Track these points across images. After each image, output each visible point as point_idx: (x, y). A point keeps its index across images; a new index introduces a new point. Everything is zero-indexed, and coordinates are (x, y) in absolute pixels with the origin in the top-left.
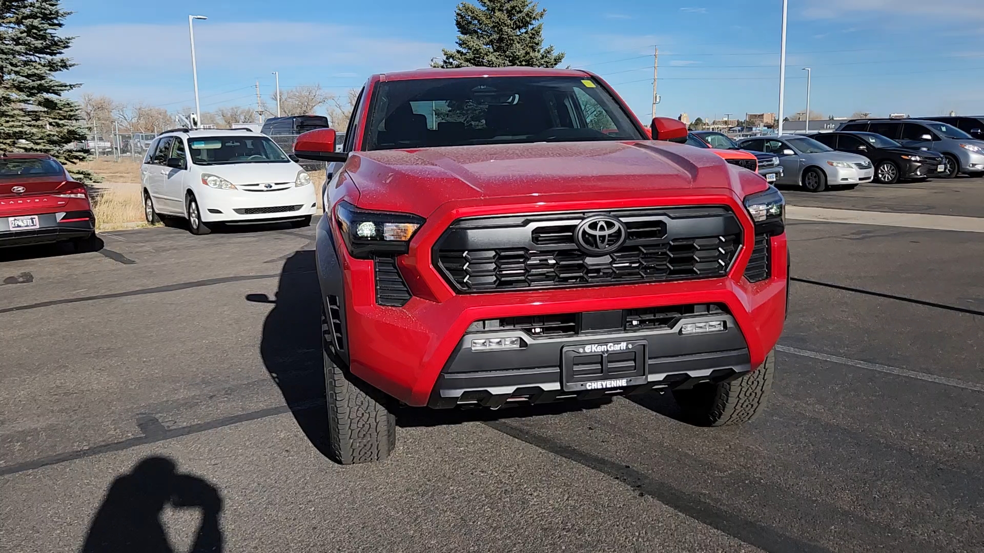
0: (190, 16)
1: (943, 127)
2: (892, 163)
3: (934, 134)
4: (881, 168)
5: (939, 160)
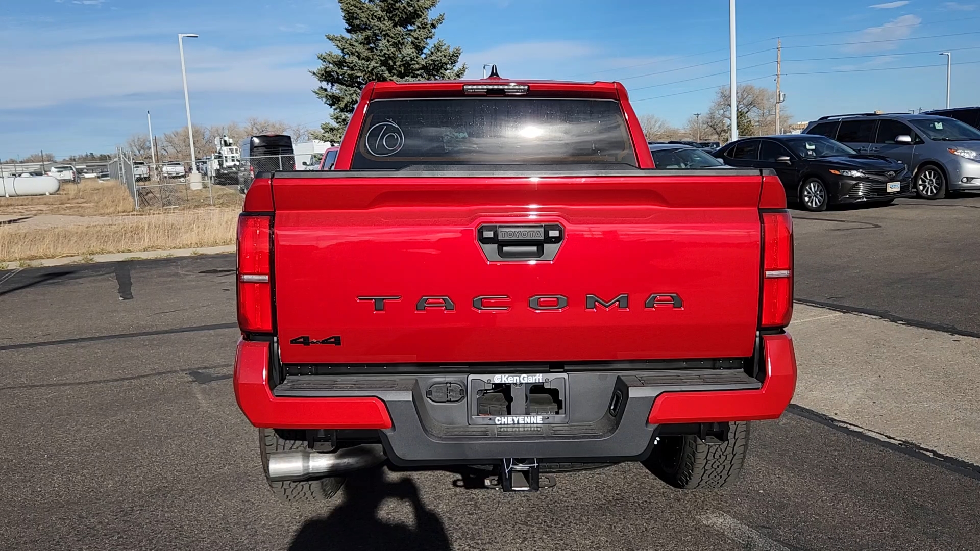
0: (179, 35)
1: (938, 123)
2: (819, 181)
3: (916, 134)
4: (807, 188)
5: (890, 175)
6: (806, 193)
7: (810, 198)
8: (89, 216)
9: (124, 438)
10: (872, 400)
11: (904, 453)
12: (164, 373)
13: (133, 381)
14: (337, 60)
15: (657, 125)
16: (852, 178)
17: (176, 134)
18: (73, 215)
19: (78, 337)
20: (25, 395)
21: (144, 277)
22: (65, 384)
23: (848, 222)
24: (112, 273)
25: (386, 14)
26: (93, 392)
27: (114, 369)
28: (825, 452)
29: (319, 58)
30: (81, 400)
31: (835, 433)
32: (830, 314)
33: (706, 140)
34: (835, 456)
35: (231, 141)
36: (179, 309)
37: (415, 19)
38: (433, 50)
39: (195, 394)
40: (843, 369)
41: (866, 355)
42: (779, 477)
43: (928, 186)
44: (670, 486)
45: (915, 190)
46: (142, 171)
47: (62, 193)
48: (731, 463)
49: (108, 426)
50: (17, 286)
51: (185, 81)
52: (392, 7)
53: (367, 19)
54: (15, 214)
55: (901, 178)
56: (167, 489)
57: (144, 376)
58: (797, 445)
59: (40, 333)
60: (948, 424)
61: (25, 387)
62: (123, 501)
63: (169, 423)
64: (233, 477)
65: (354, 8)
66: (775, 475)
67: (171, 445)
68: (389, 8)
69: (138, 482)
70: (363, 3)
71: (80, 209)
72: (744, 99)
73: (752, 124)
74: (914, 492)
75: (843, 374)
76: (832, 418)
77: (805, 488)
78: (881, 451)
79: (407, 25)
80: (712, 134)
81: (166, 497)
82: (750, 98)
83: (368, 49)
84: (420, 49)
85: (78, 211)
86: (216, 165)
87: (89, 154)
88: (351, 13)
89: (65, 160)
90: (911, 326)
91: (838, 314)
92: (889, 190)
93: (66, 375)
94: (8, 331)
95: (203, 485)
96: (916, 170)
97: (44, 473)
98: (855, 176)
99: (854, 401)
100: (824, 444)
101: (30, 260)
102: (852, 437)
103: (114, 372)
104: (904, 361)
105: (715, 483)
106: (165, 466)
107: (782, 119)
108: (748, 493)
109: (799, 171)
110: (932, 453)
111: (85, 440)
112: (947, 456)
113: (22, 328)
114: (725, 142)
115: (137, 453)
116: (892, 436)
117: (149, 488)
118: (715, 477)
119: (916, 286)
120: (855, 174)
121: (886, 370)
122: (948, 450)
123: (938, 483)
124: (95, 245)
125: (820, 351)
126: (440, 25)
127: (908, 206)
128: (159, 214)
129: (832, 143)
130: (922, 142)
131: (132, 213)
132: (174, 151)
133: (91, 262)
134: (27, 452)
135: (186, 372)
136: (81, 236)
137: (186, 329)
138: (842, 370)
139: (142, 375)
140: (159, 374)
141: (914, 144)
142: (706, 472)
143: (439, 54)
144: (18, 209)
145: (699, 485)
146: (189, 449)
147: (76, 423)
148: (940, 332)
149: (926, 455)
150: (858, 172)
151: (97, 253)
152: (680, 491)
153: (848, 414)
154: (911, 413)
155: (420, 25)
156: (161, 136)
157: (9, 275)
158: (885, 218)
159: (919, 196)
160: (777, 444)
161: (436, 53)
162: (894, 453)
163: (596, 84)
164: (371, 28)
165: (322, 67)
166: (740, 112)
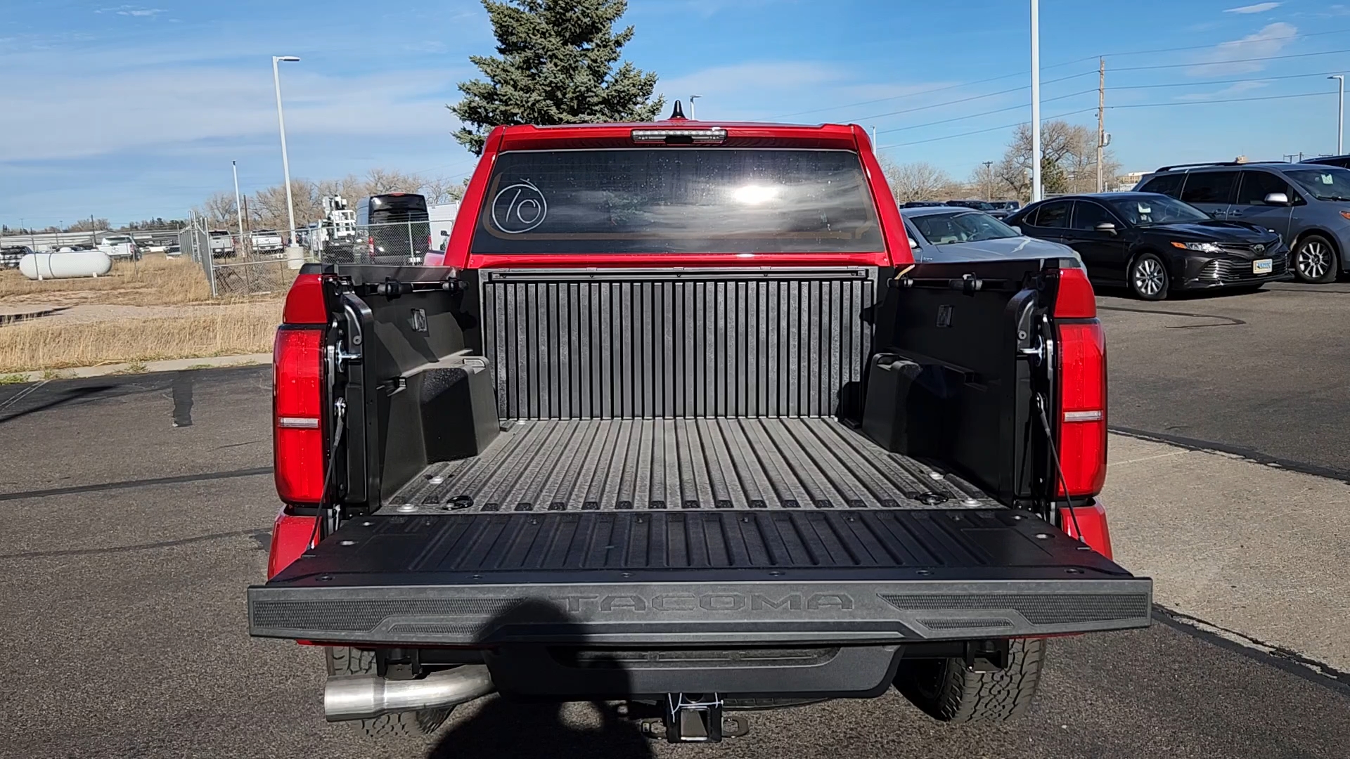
0: (274, 57)
1: (1327, 176)
2: (1156, 257)
3: (1295, 191)
4: (1140, 267)
5: (1258, 249)
6: (1138, 275)
7: (1143, 281)
8: (149, 305)
9: (151, 635)
10: (1230, 583)
11: (1277, 666)
12: (220, 536)
13: (175, 547)
14: (484, 91)
15: (932, 179)
16: (1203, 253)
17: (274, 192)
18: (127, 304)
19: (108, 481)
20: (22, 567)
21: (211, 394)
22: (80, 552)
23: (1198, 316)
24: (168, 387)
25: (553, 27)
26: (116, 564)
27: (152, 529)
28: (1161, 665)
29: (461, 88)
30: (98, 576)
31: (1175, 635)
32: (1170, 451)
33: (1000, 198)
34: (1175, 670)
35: (345, 202)
36: (253, 440)
37: (593, 34)
38: (617, 77)
39: (259, 568)
40: (1188, 534)
41: (1222, 513)
42: (1091, 704)
43: (1312, 264)
44: (930, 717)
45: (1293, 270)
46: (225, 243)
47: (114, 274)
48: (1018, 687)
49: (131, 616)
50: (37, 405)
51: (281, 120)
52: (561, 17)
53: (525, 35)
54: (50, 303)
55: (1273, 253)
56: (202, 714)
57: (191, 541)
58: (1120, 653)
59: (58, 475)
60: (1343, 621)
61: (23, 555)
62: (136, 732)
63: (217, 612)
64: (298, 696)
65: (509, 20)
66: (1086, 700)
67: (216, 646)
68: (557, 20)
69: (161, 703)
70: (522, 13)
71: (137, 296)
72: (1054, 141)
73: (1065, 176)
74: (1293, 730)
75: (1189, 541)
76: (1172, 611)
77: (1130, 722)
78: (1243, 663)
79: (581, 43)
80: (1008, 190)
81: (198, 727)
82: (1062, 140)
83: (528, 76)
84: (599, 76)
85: (135, 299)
86: (324, 236)
87: (156, 219)
88: (505, 26)
89: (123, 228)
90: (1287, 470)
91: (1181, 451)
92: (1256, 271)
93: (83, 539)
94: (13, 472)
95: (253, 708)
96: (1295, 242)
97: (31, 688)
98: (1207, 251)
99: (1204, 585)
100: (1159, 651)
101: (58, 368)
102: (1200, 641)
103: (151, 534)
104: (1277, 524)
105: (994, 715)
106: (203, 678)
107: (1105, 170)
108: (1045, 729)
109: (1128, 244)
110: (1319, 668)
111: (96, 636)
112: (1343, 673)
113: (33, 468)
114: (1026, 201)
115: (166, 658)
116: (1259, 640)
117: (176, 713)
118: (995, 706)
119: (1296, 411)
120: (1208, 247)
121: (1251, 536)
122: (1344, 663)
123: (1329, 715)
124: (151, 348)
125: (1155, 507)
126: (627, 42)
127: (1284, 292)
128: (242, 302)
129: (1176, 204)
130: (1303, 202)
131: (208, 302)
132: (270, 215)
133: (141, 372)
134: (11, 655)
135: (250, 535)
136: (134, 334)
137: (259, 471)
138: (1187, 537)
139: (189, 538)
140: (212, 537)
141: (1293, 205)
142: (982, 700)
143: (626, 82)
144: (55, 296)
145: (971, 718)
146: (239, 652)
147: (88, 611)
148: (1331, 480)
149: (1310, 669)
150: (1212, 245)
151: (151, 358)
152: (943, 726)
153: (1195, 604)
154: (1287, 604)
155: (599, 43)
156: (251, 195)
157: (29, 390)
158: (1250, 311)
159: (1299, 278)
160: (1089, 651)
161: (622, 80)
162: (1263, 666)
163: (824, 128)
164: (533, 46)
165: (465, 100)
166: (1048, 160)
